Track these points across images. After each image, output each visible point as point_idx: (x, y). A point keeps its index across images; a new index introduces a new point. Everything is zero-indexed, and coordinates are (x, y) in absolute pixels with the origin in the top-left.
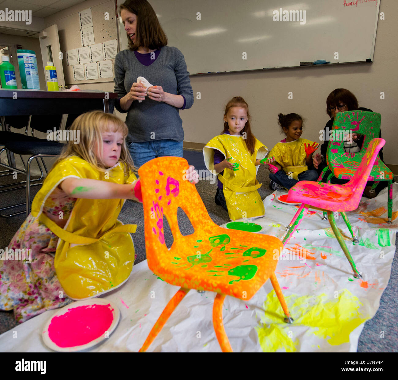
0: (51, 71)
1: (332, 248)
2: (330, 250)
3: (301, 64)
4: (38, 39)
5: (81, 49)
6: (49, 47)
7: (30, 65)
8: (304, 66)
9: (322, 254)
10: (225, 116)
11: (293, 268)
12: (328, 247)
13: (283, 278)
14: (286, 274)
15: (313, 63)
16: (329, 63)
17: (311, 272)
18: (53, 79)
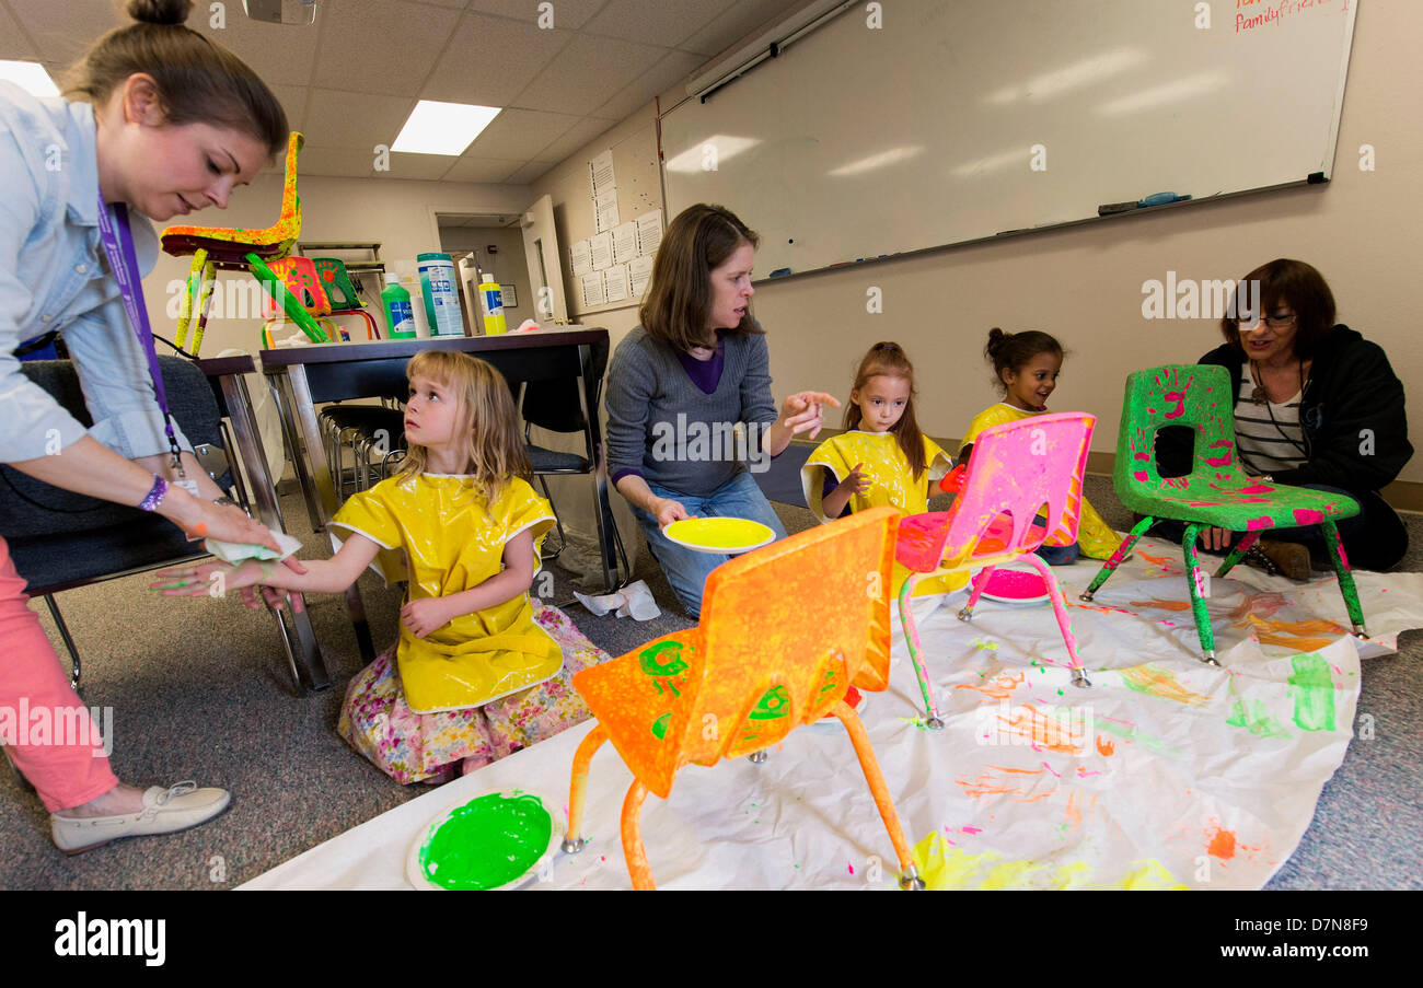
0: (488, 293)
1: (1135, 727)
2: (1130, 732)
3: (1104, 211)
4: (520, 229)
5: (595, 240)
6: (539, 243)
7: (440, 284)
8: (1112, 214)
9: (1102, 740)
10: (856, 392)
11: (1009, 771)
12: (1125, 722)
13: (972, 799)
14: (983, 789)
15: (1139, 205)
16: (1187, 198)
17: (1058, 789)
18: (494, 310)
